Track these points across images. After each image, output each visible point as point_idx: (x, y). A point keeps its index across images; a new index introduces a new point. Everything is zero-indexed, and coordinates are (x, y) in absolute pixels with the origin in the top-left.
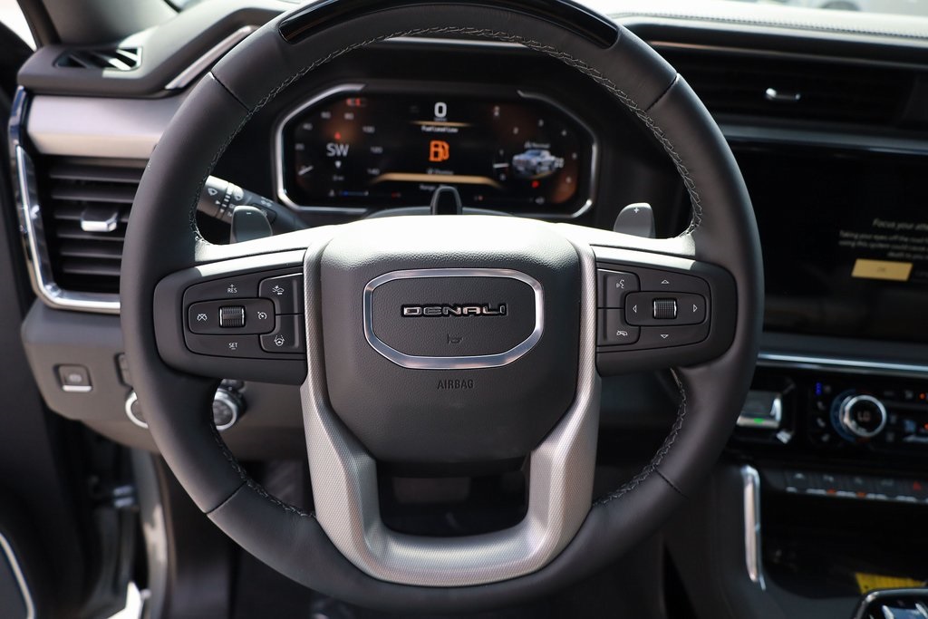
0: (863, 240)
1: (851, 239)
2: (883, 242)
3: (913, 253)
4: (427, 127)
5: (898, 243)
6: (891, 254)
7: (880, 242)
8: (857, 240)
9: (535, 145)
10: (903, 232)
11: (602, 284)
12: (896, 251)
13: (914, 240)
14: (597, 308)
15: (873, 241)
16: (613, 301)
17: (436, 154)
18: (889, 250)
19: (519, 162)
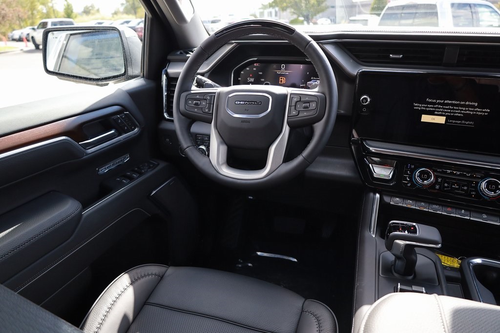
0: (423, 107)
1: (419, 106)
2: (432, 107)
3: (446, 112)
4: (279, 72)
5: (438, 108)
6: (436, 113)
7: (430, 108)
8: (421, 107)
9: (314, 78)
10: (439, 104)
11: (291, 99)
12: (438, 111)
13: (445, 107)
14: (289, 106)
15: (427, 107)
16: (293, 104)
17: (281, 81)
18: (435, 111)
19: (309, 84)
